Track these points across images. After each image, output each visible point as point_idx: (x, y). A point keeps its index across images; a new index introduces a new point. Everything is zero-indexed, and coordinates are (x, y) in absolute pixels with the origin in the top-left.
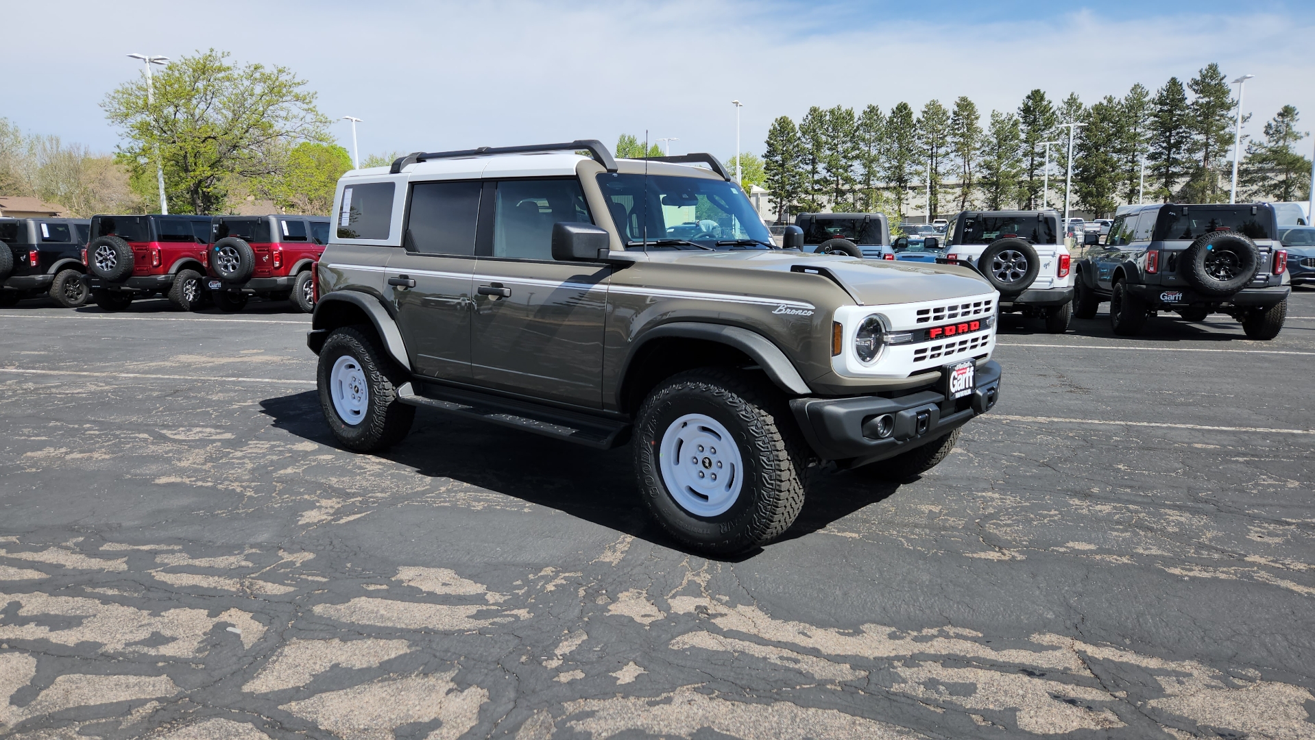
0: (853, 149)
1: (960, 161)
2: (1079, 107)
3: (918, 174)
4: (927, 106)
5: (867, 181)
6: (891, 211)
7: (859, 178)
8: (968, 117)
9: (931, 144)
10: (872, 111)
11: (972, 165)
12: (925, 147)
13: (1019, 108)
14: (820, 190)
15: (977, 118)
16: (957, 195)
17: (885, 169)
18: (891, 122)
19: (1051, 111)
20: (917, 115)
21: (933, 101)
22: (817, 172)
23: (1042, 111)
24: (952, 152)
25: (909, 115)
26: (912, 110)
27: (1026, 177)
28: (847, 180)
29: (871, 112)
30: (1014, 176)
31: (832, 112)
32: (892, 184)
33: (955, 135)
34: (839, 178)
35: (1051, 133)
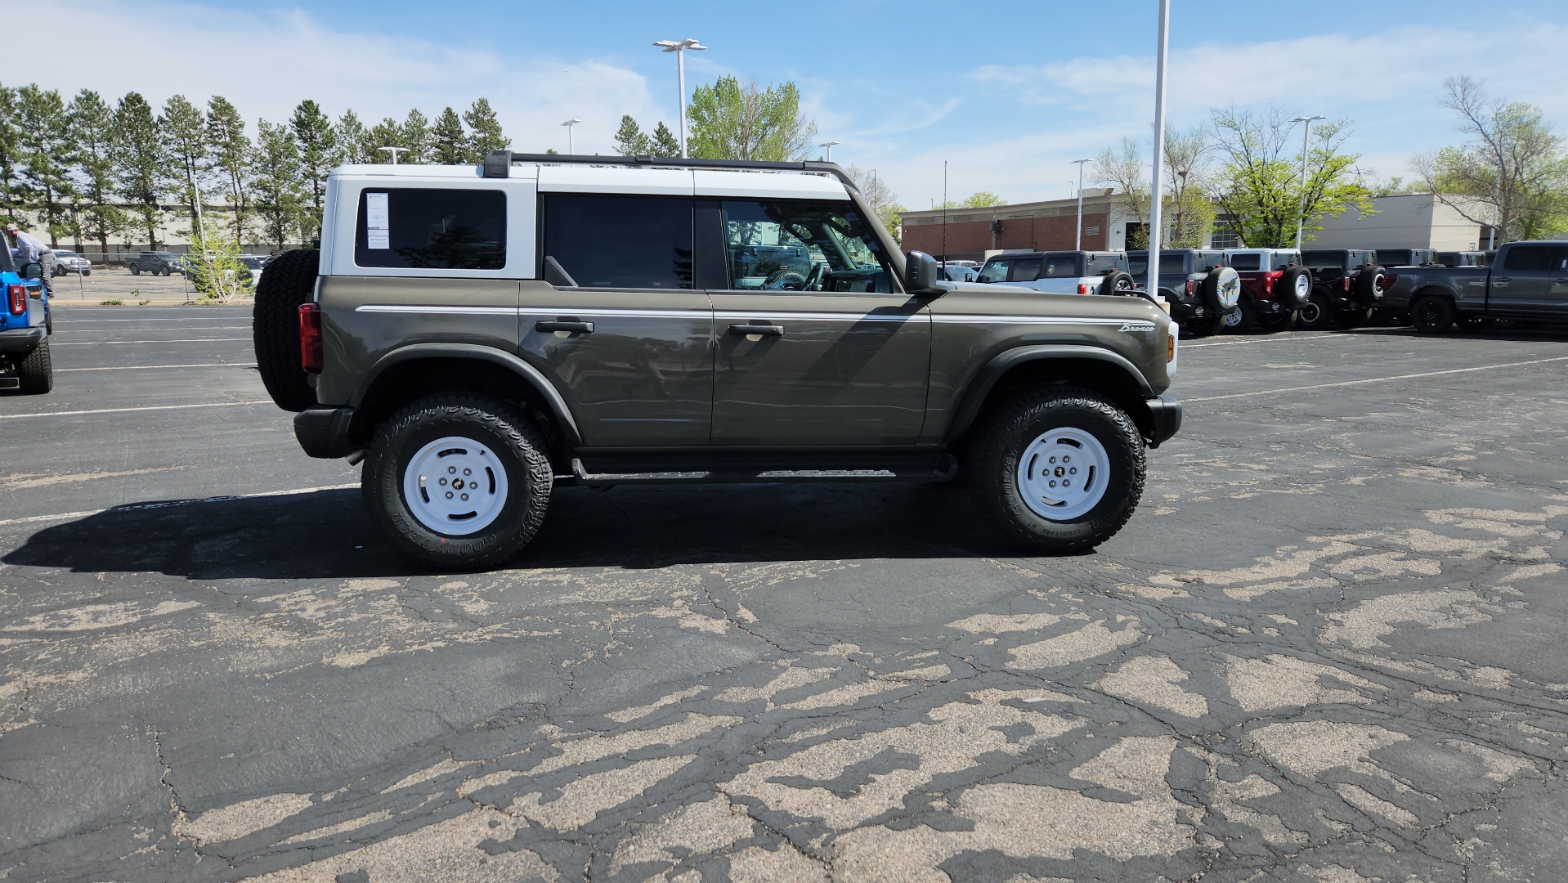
0: (67, 147)
1: (226, 177)
2: (359, 127)
3: (173, 189)
4: (170, 102)
5: (95, 194)
6: (141, 236)
7: (83, 190)
8: (229, 123)
9: (184, 152)
10: (89, 99)
11: (244, 183)
12: (177, 155)
13: (290, 120)
14: (21, 202)
15: (241, 126)
16: (230, 220)
17: (124, 180)
18: (121, 116)
19: (329, 128)
20: (157, 112)
21: (177, 96)
22: (13, 177)
23: (319, 127)
24: (216, 165)
25: (146, 110)
26: (149, 104)
27: (311, 203)
28: (65, 191)
29: (87, 99)
30: (299, 201)
31: (24, 92)
32: (135, 201)
33: (215, 144)
34: (51, 186)
35: (333, 153)
